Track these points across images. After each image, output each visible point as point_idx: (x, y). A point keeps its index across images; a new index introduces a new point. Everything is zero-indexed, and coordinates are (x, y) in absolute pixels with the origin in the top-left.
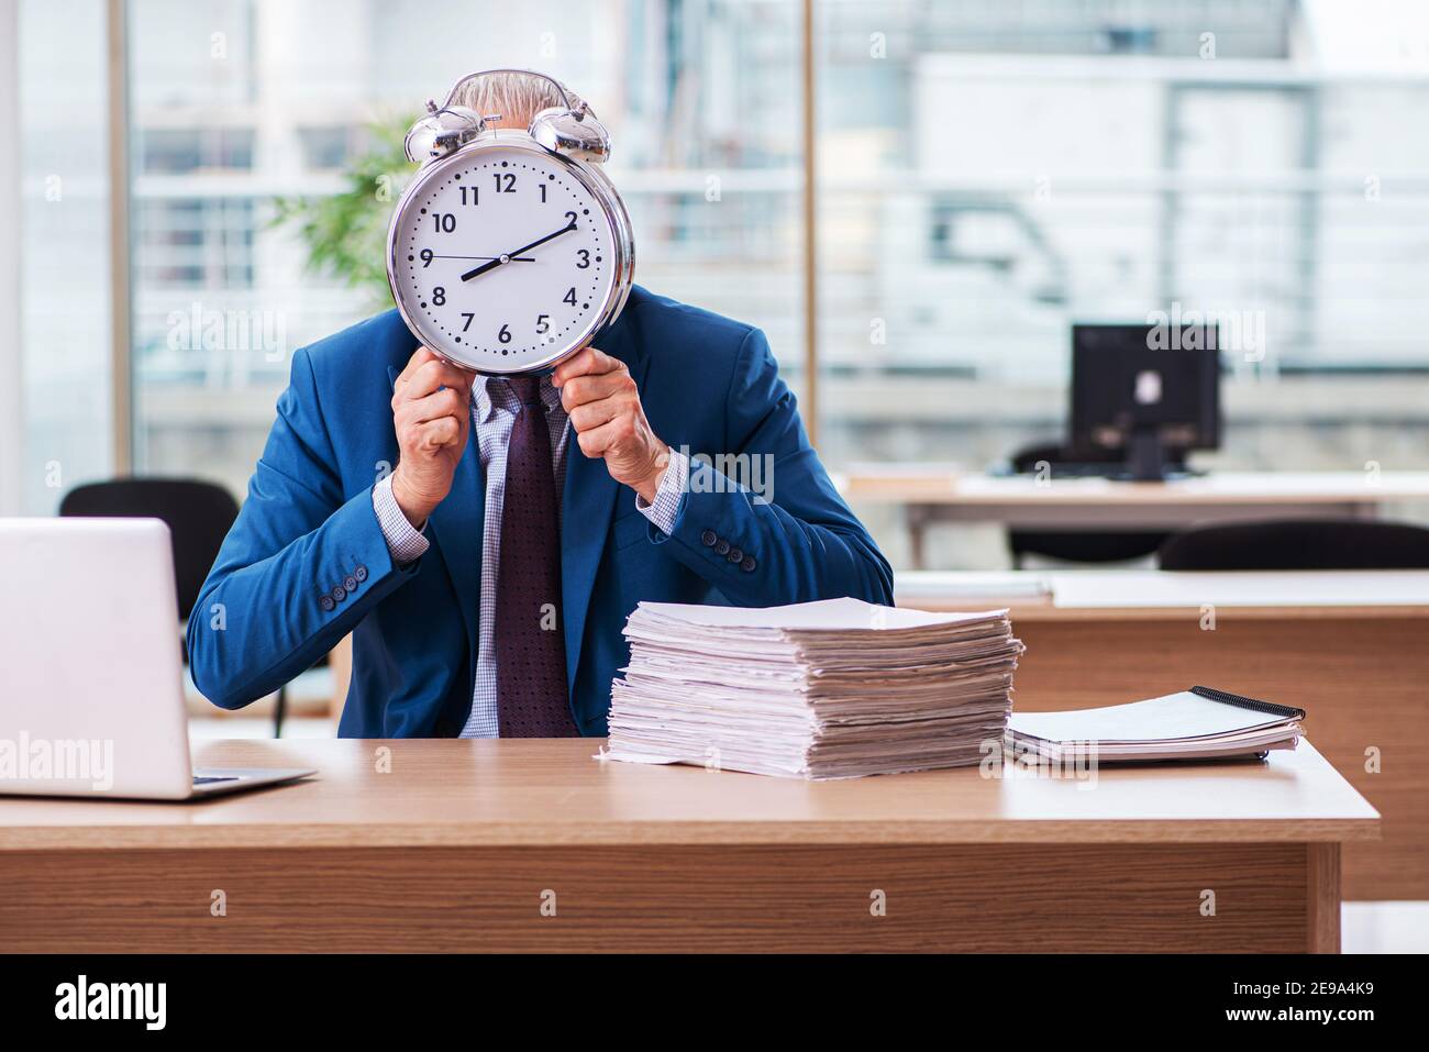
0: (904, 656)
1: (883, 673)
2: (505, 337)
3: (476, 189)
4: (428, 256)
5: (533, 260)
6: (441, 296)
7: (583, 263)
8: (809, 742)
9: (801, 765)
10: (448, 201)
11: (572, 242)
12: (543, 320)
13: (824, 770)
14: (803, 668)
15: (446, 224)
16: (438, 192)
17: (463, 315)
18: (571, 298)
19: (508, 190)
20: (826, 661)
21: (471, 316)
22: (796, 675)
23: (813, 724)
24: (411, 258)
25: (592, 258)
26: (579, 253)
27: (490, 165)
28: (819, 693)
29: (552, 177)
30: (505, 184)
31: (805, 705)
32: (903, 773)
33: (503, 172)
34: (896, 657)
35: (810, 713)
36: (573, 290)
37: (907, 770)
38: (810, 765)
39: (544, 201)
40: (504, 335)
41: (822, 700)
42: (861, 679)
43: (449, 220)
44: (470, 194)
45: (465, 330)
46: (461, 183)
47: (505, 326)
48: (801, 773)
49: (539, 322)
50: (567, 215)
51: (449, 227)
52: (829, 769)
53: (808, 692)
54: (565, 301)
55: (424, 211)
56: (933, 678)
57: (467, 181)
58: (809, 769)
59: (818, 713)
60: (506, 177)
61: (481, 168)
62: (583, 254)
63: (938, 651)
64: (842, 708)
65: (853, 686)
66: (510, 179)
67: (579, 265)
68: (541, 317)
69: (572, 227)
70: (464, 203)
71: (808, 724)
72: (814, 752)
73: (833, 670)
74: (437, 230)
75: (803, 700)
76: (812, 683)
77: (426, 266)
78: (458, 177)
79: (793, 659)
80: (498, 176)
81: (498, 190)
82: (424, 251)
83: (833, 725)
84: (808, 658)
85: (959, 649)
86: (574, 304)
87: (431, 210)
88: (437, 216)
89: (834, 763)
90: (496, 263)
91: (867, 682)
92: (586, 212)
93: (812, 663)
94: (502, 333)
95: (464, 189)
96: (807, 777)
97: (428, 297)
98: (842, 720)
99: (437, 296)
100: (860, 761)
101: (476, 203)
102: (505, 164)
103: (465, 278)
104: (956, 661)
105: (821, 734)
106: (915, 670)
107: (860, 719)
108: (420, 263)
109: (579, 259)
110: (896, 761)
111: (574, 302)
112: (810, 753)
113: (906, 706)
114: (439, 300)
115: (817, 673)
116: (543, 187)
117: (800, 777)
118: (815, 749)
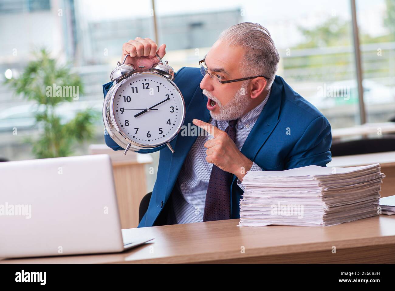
0: (351, 182)
1: (345, 188)
2: (149, 136)
3: (137, 88)
4: (122, 110)
5: (157, 110)
6: (127, 123)
7: (172, 111)
8: (323, 214)
9: (321, 222)
10: (128, 92)
11: (168, 104)
12: (161, 129)
13: (328, 222)
14: (321, 188)
15: (128, 99)
16: (125, 89)
17: (135, 129)
18: (169, 122)
19: (147, 88)
20: (328, 185)
21: (138, 129)
22: (318, 191)
23: (325, 207)
24: (117, 111)
25: (175, 109)
26: (171, 107)
27: (141, 80)
28: (325, 196)
29: (161, 84)
30: (146, 86)
31: (321, 201)
32: (351, 221)
33: (145, 82)
34: (348, 182)
35: (323, 204)
36: (169, 120)
37: (352, 220)
38: (324, 221)
39: (158, 91)
40: (149, 135)
41: (327, 199)
42: (337, 191)
43: (129, 98)
44: (135, 90)
45: (136, 133)
46: (132, 86)
47: (149, 132)
48: (321, 224)
49: (159, 130)
50: (166, 96)
51: (129, 100)
52: (330, 222)
53: (322, 196)
54: (167, 123)
55: (120, 96)
56: (359, 188)
57: (134, 86)
58: (324, 223)
59: (326, 203)
60: (146, 84)
61: (138, 81)
62: (172, 108)
63: (360, 179)
64: (332, 201)
65: (335, 193)
66: (147, 85)
67: (171, 111)
68: (160, 129)
69: (168, 99)
70: (133, 92)
71: (323, 207)
72: (325, 217)
73: (331, 188)
74: (125, 102)
75: (321, 199)
76: (323, 193)
77: (122, 113)
78: (131, 84)
79: (317, 185)
80: (143, 84)
81: (144, 88)
82: (122, 108)
83: (331, 207)
84: (322, 185)
85: (366, 178)
86: (170, 124)
87: (123, 95)
88: (125, 97)
89: (331, 220)
90: (146, 111)
91: (340, 191)
92: (172, 94)
93: (324, 186)
94: (148, 134)
95: (133, 88)
96: (323, 226)
97: (123, 123)
98: (334, 205)
99: (126, 123)
100: (338, 219)
101: (137, 92)
102: (145, 80)
103: (136, 116)
104: (366, 182)
105: (328, 210)
106: (354, 186)
107: (338, 204)
108: (120, 112)
109: (171, 109)
110: (349, 217)
111: (170, 123)
112: (324, 217)
113: (351, 199)
114: (127, 124)
115: (326, 189)
116: (158, 87)
117: (321, 226)
118: (325, 216)
